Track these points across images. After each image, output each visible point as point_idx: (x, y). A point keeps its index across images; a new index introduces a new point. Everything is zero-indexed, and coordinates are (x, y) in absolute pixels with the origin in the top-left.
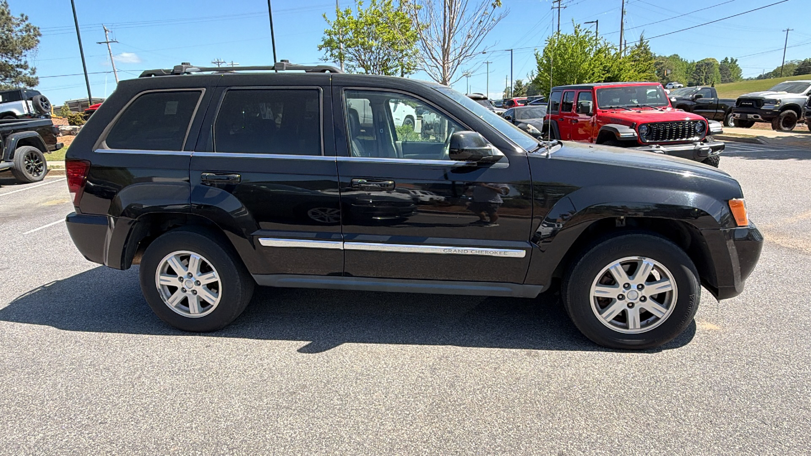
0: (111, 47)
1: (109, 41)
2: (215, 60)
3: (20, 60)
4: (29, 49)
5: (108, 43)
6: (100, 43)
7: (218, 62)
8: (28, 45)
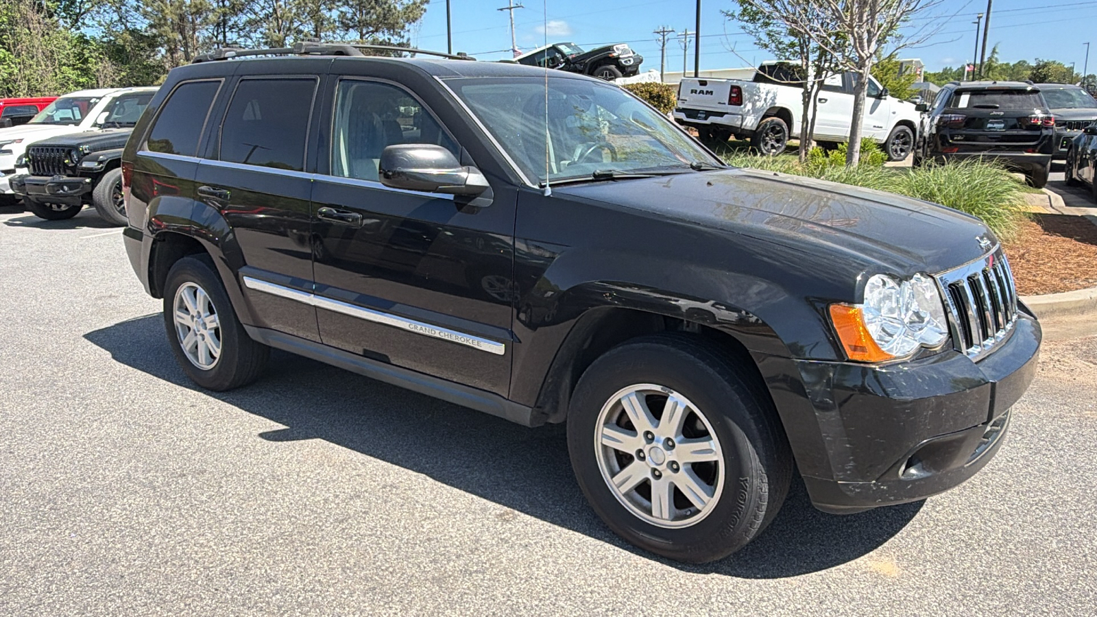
0: (515, 15)
1: (512, 6)
2: (659, 27)
3: (403, 37)
4: (414, 22)
5: (510, 9)
6: (501, 10)
7: (664, 32)
8: (411, 15)
